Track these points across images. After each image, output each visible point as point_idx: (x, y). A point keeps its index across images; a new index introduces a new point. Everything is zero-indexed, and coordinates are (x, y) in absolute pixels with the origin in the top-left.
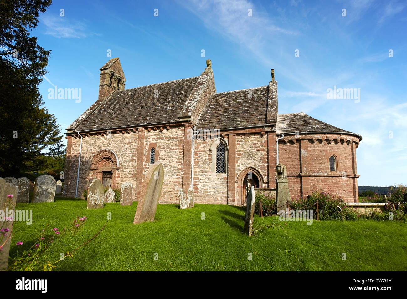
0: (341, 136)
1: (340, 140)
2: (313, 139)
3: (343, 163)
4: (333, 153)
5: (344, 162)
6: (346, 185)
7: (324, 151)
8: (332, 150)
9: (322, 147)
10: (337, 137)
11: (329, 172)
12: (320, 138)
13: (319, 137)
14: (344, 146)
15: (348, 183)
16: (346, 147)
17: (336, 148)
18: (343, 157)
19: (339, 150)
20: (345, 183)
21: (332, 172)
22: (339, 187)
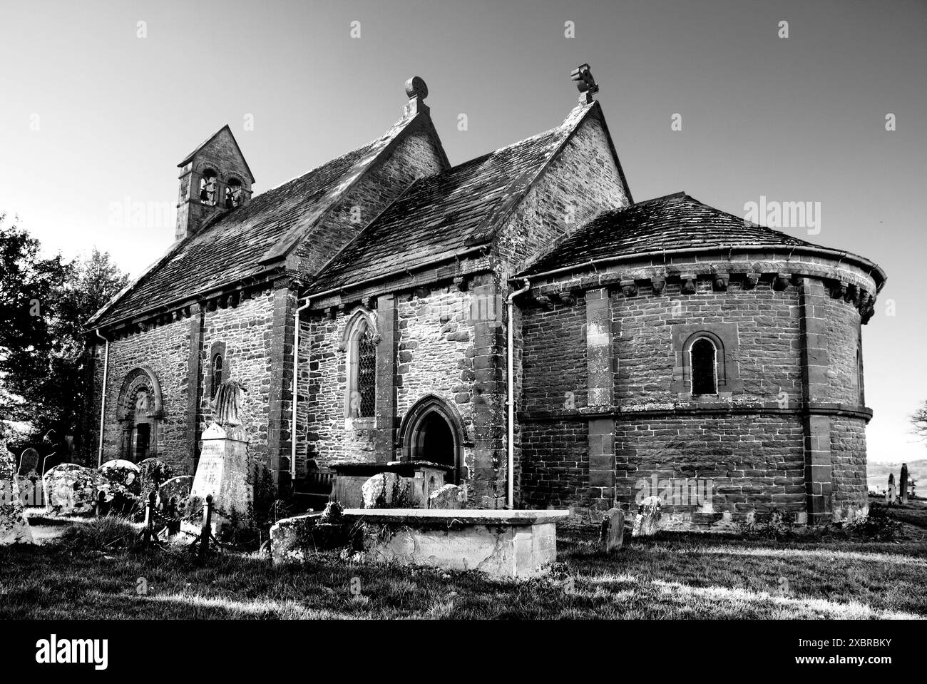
0: (733, 262)
1: (727, 276)
2: (623, 282)
3: (752, 362)
4: (705, 325)
5: (756, 359)
6: (765, 445)
7: (669, 323)
8: (702, 315)
9: (660, 308)
10: (714, 266)
11: (685, 399)
12: (645, 277)
13: (642, 272)
14: (758, 297)
15: (777, 437)
16: (768, 301)
17: (720, 305)
18: (754, 338)
19: (734, 314)
20: (760, 438)
21: (704, 396)
22: (728, 453)
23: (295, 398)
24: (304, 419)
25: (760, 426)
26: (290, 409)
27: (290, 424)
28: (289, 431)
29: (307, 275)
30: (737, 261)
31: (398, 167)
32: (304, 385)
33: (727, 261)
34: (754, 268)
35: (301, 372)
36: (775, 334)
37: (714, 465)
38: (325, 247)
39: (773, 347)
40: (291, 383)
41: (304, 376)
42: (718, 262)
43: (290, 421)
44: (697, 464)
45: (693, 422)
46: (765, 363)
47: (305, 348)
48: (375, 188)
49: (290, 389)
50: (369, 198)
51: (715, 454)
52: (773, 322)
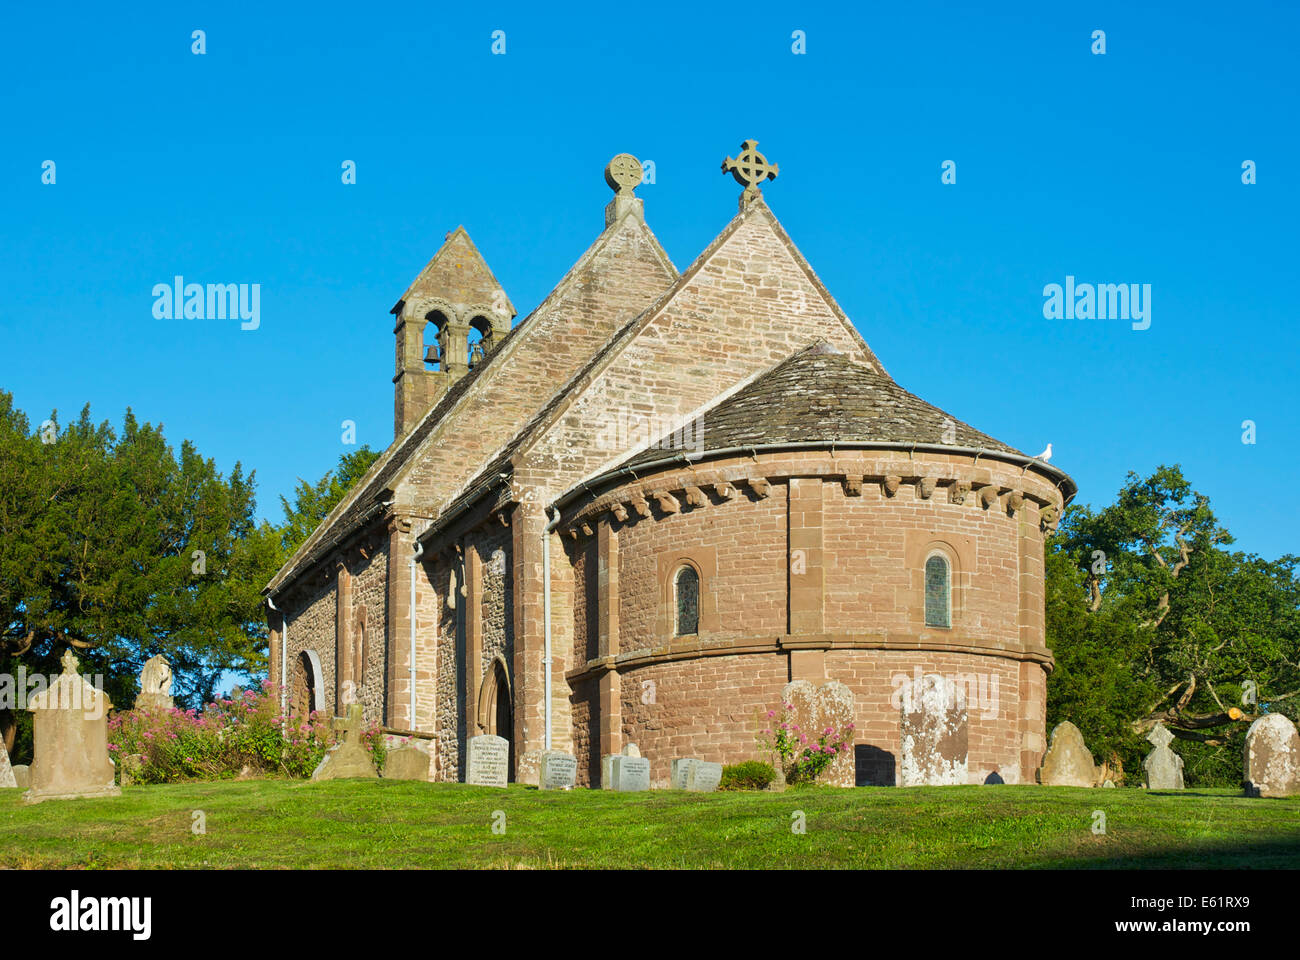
0: (697, 472)
2: (613, 506)
3: (730, 592)
4: (684, 551)
5: (734, 587)
6: (743, 691)
8: (682, 538)
9: (649, 534)
10: (681, 480)
11: (666, 642)
12: (627, 499)
14: (738, 510)
15: (756, 682)
16: (749, 513)
17: (700, 525)
18: (733, 562)
19: (713, 533)
20: (738, 683)
21: (687, 636)
22: (704, 703)
23: (413, 674)
24: (429, 703)
25: (737, 669)
26: (407, 690)
27: (408, 711)
28: (406, 718)
29: (427, 509)
30: (701, 471)
31: (582, 316)
32: (430, 657)
33: (691, 472)
34: (719, 476)
35: (423, 641)
36: (757, 554)
37: (691, 720)
38: (456, 464)
39: (755, 570)
40: (408, 656)
41: (428, 646)
42: (684, 474)
43: (407, 706)
44: (676, 719)
45: (670, 670)
46: (745, 591)
47: (429, 607)
48: (539, 359)
49: (406, 664)
50: (529, 377)
51: (692, 706)
52: (755, 538)
